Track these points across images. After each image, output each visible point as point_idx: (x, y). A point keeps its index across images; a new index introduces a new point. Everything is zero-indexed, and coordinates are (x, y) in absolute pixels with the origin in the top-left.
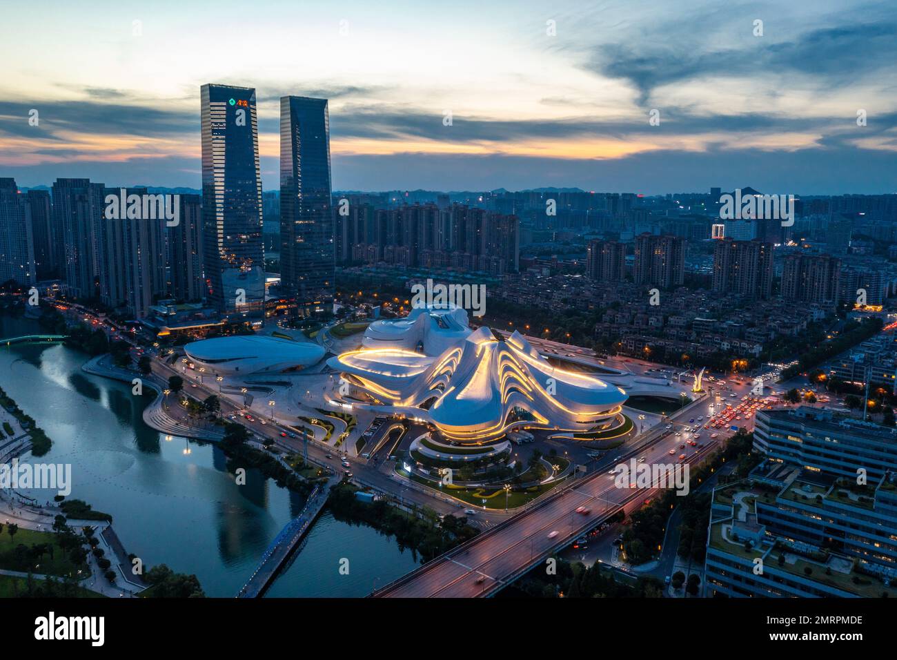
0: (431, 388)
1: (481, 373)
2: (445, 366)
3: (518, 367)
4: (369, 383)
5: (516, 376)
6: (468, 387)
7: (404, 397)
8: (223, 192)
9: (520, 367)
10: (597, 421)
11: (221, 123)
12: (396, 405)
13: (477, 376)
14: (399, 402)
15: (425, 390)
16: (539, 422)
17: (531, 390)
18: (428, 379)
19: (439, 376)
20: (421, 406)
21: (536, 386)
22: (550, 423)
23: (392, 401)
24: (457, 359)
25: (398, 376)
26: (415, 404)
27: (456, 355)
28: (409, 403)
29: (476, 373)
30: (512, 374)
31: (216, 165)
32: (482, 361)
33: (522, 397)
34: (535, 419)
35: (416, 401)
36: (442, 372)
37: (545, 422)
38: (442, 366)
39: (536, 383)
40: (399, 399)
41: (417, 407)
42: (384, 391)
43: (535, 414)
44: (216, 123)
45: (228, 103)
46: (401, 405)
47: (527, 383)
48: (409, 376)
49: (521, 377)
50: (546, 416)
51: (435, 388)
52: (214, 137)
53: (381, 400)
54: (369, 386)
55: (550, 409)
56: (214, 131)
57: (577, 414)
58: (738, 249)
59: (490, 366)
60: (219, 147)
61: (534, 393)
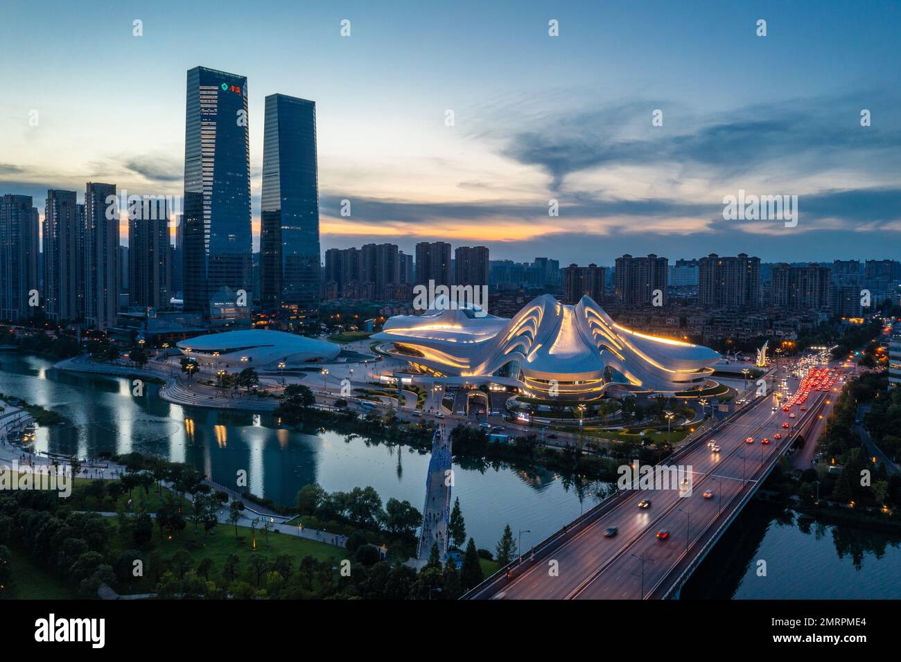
0: (506, 353)
1: (566, 331)
2: (521, 328)
3: (604, 324)
4: (429, 352)
5: (603, 334)
6: (555, 344)
7: (473, 367)
8: (211, 184)
9: (606, 324)
10: (694, 381)
11: (212, 109)
12: (464, 374)
13: (562, 334)
14: (468, 371)
15: (499, 354)
16: (632, 384)
17: (620, 349)
18: (502, 342)
19: (515, 338)
20: (494, 374)
21: (626, 343)
22: (643, 385)
23: (460, 370)
24: (538, 319)
25: (465, 342)
26: (486, 373)
27: (535, 313)
28: (479, 372)
29: (560, 331)
30: (600, 332)
31: (205, 154)
32: (563, 320)
33: (614, 357)
34: (627, 380)
35: (488, 370)
36: (518, 334)
37: (638, 383)
38: (518, 328)
39: (626, 341)
40: (468, 367)
41: (490, 375)
42: (448, 358)
43: (628, 375)
44: (206, 109)
45: (220, 88)
46: (470, 375)
47: (615, 340)
48: (477, 341)
49: (609, 335)
50: (639, 377)
51: (511, 351)
52: (204, 123)
53: (444, 373)
54: (431, 355)
55: (644, 368)
56: (203, 117)
57: (674, 372)
58: (724, 266)
59: (574, 323)
60: (209, 134)
61: (625, 351)
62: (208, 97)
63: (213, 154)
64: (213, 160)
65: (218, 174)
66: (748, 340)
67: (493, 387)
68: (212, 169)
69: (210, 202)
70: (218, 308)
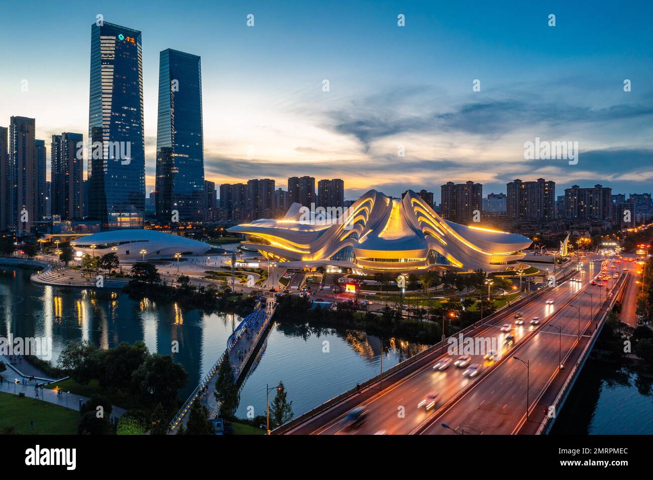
0: (342, 239)
1: (395, 219)
3: (428, 213)
4: (274, 240)
5: (427, 222)
6: (384, 230)
7: (313, 251)
9: (430, 213)
10: (509, 263)
11: (111, 55)
12: (305, 259)
13: (391, 222)
14: (309, 256)
15: (336, 243)
16: (453, 265)
17: (443, 235)
18: (338, 231)
20: (331, 258)
21: (448, 230)
22: (464, 267)
23: (300, 255)
24: (370, 208)
25: (306, 231)
26: (325, 257)
27: (367, 204)
28: (319, 256)
29: (389, 219)
30: (424, 220)
32: (392, 210)
33: (436, 241)
34: (449, 262)
35: (327, 254)
36: (352, 223)
37: (459, 265)
38: (352, 218)
39: (448, 228)
40: (309, 252)
41: (328, 259)
42: (291, 245)
43: (449, 258)
44: (105, 54)
45: (118, 38)
46: (311, 259)
47: (438, 228)
48: (316, 230)
49: (432, 223)
50: (459, 258)
51: (347, 238)
52: (103, 66)
53: (288, 258)
54: (276, 242)
55: (464, 252)
56: (103, 61)
57: (491, 254)
58: (526, 189)
59: (401, 212)
60: (107, 75)
61: (447, 237)
62: (107, 45)
63: (111, 91)
64: (111, 96)
65: (116, 107)
66: (550, 238)
67: (330, 270)
68: (110, 103)
69: (109, 130)
70: (115, 217)
